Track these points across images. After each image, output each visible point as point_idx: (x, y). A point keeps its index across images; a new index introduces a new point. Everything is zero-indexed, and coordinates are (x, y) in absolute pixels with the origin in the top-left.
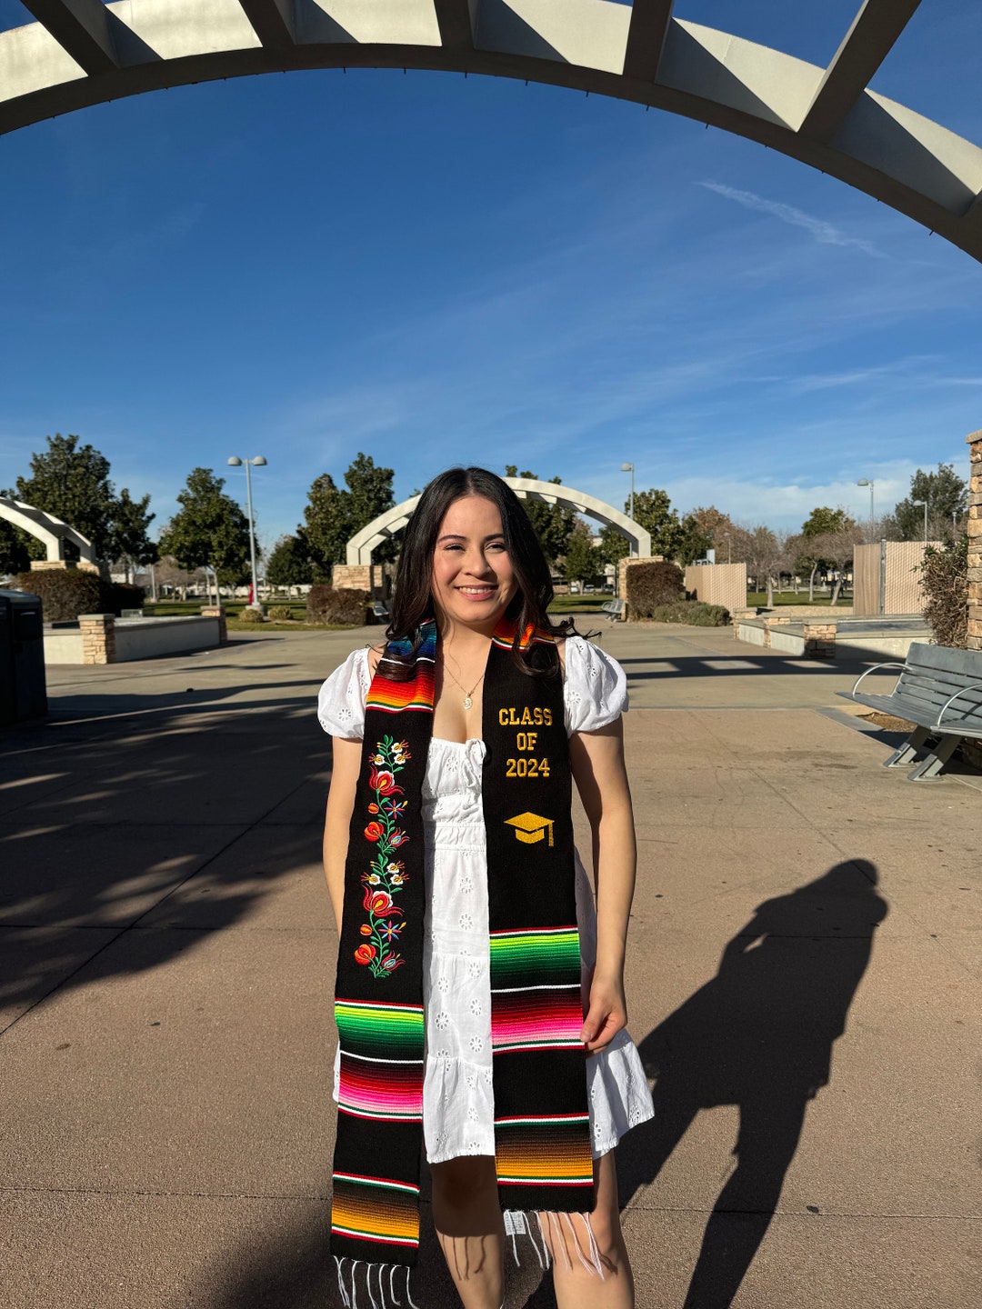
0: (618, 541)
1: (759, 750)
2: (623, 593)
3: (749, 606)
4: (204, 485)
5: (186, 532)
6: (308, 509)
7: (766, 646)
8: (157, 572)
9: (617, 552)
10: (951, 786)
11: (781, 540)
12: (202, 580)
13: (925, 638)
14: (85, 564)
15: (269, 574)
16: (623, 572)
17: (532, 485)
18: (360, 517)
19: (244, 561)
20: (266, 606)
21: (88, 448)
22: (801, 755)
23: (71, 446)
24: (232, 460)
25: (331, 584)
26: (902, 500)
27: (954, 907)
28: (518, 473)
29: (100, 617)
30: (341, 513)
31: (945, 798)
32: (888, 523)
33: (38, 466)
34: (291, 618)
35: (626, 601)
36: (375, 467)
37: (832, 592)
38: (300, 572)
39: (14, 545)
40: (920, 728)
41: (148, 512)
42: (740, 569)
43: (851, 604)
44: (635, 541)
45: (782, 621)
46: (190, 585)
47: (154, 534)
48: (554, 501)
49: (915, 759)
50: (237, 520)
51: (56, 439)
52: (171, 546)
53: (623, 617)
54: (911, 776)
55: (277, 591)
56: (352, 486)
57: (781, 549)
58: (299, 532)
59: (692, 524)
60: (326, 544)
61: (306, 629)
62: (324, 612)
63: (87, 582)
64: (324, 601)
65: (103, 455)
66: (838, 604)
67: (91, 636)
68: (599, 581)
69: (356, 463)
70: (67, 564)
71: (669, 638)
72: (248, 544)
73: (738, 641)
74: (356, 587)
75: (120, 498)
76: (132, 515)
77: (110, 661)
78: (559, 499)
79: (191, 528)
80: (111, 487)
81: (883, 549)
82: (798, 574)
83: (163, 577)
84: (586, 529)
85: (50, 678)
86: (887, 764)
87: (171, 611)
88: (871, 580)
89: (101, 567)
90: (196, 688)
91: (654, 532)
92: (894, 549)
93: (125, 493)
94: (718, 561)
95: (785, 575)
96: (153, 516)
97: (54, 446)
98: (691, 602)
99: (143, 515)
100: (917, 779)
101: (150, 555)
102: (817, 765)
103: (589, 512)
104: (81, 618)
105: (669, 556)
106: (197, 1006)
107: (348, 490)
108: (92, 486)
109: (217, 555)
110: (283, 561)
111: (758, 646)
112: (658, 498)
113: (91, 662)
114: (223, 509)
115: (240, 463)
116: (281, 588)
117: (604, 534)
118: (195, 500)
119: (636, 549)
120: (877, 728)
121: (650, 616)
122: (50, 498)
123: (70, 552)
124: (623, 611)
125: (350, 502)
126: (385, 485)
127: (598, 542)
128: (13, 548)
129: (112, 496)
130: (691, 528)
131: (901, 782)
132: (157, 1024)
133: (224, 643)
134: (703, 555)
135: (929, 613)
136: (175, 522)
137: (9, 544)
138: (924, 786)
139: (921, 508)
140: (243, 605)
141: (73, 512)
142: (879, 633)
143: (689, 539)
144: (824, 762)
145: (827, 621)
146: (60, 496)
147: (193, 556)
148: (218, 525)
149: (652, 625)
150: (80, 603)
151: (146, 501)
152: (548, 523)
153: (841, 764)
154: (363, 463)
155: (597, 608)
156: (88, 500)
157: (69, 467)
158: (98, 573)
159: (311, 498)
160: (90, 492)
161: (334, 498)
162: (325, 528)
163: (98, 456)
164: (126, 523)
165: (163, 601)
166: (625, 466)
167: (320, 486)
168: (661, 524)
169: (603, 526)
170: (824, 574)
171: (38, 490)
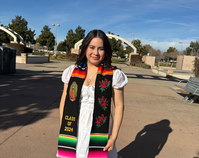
0: (129, 49)
1: (157, 94)
2: (130, 60)
3: (155, 65)
4: (46, 29)
5: (42, 38)
6: (67, 36)
7: (158, 74)
8: (35, 46)
9: (129, 52)
10: (195, 105)
11: (162, 53)
12: (44, 48)
13: (193, 76)
14: (21, 43)
15: (57, 49)
16: (130, 56)
17: (113, 36)
18: (78, 39)
19: (53, 46)
20: (57, 55)
21: (24, 19)
22: (166, 96)
23: (20, 18)
24: (53, 25)
25: (71, 52)
26: (188, 47)
27: (196, 128)
28: (111, 33)
29: (25, 54)
30: (74, 38)
31: (194, 107)
32: (184, 51)
33: (13, 22)
34: (62, 58)
35: (130, 62)
36: (82, 29)
37: (171, 64)
38: (64, 49)
39: (7, 37)
40: (190, 93)
41: (34, 33)
42: (154, 58)
43: (175, 67)
44: (133, 50)
45: (162, 69)
46: (41, 49)
47: (35, 38)
48: (118, 40)
49: (188, 99)
50: (53, 37)
51: (17, 16)
52: (39, 41)
53: (129, 65)
54: (187, 103)
55: (58, 52)
56: (77, 32)
57: (162, 55)
58: (65, 41)
59: (145, 47)
60: (70, 44)
61: (65, 61)
62: (69, 58)
63: (21, 47)
64: (69, 55)
65: (26, 21)
66: (172, 67)
67: (23, 58)
68: (124, 57)
69: (78, 28)
70: (18, 42)
71: (138, 70)
72: (54, 42)
73: (152, 72)
74: (76, 53)
75: (29, 30)
76: (31, 34)
77: (26, 63)
78: (119, 40)
79: (43, 38)
80: (27, 27)
81: (183, 57)
82: (164, 60)
83: (36, 47)
84: (123, 46)
85: (17, 65)
86: (183, 100)
87: (37, 54)
88: (180, 63)
89: (24, 44)
90: (45, 70)
91: (137, 48)
92: (186, 57)
93: (30, 29)
94: (150, 55)
95: (162, 60)
96: (35, 34)
97: (17, 18)
98: (143, 64)
99: (33, 34)
100: (189, 103)
101: (34, 42)
102: (169, 99)
103: (125, 43)
104: (21, 54)
105: (139, 54)
106: (52, 132)
107: (76, 33)
108: (24, 27)
109: (48, 44)
110: (60, 46)
111: (156, 74)
112: (138, 41)
113: (23, 63)
114: (50, 34)
115: (54, 25)
116: (59, 52)
117: (127, 48)
118: (44, 32)
119: (133, 52)
120: (180, 92)
121: (135, 65)
122: (15, 29)
123: (19, 40)
124: (129, 64)
125: (76, 36)
126: (83, 33)
127: (125, 49)
128: (7, 38)
129: (28, 29)
130: (144, 48)
131: (185, 103)
132: (45, 134)
133: (49, 62)
134: (146, 54)
135: (194, 71)
136: (40, 36)
137: (6, 37)
138: (190, 105)
139: (191, 49)
140: (53, 54)
141: (19, 32)
142: (181, 74)
143: (144, 50)
144: (170, 98)
145: (171, 70)
146: (17, 28)
147: (43, 43)
148: (49, 38)
149: (135, 67)
150: (20, 51)
151: (34, 31)
152: (116, 44)
153: (173, 99)
154: (79, 28)
155: (124, 63)
156: (23, 30)
157: (19, 22)
158: (24, 45)
159: (68, 34)
160: (23, 28)
161: (72, 34)
162: (70, 41)
163: (25, 21)
164: (30, 35)
165: (35, 52)
166: (133, 34)
167: (70, 32)
168: (139, 47)
169: (127, 46)
170: (170, 60)
171: (13, 27)
